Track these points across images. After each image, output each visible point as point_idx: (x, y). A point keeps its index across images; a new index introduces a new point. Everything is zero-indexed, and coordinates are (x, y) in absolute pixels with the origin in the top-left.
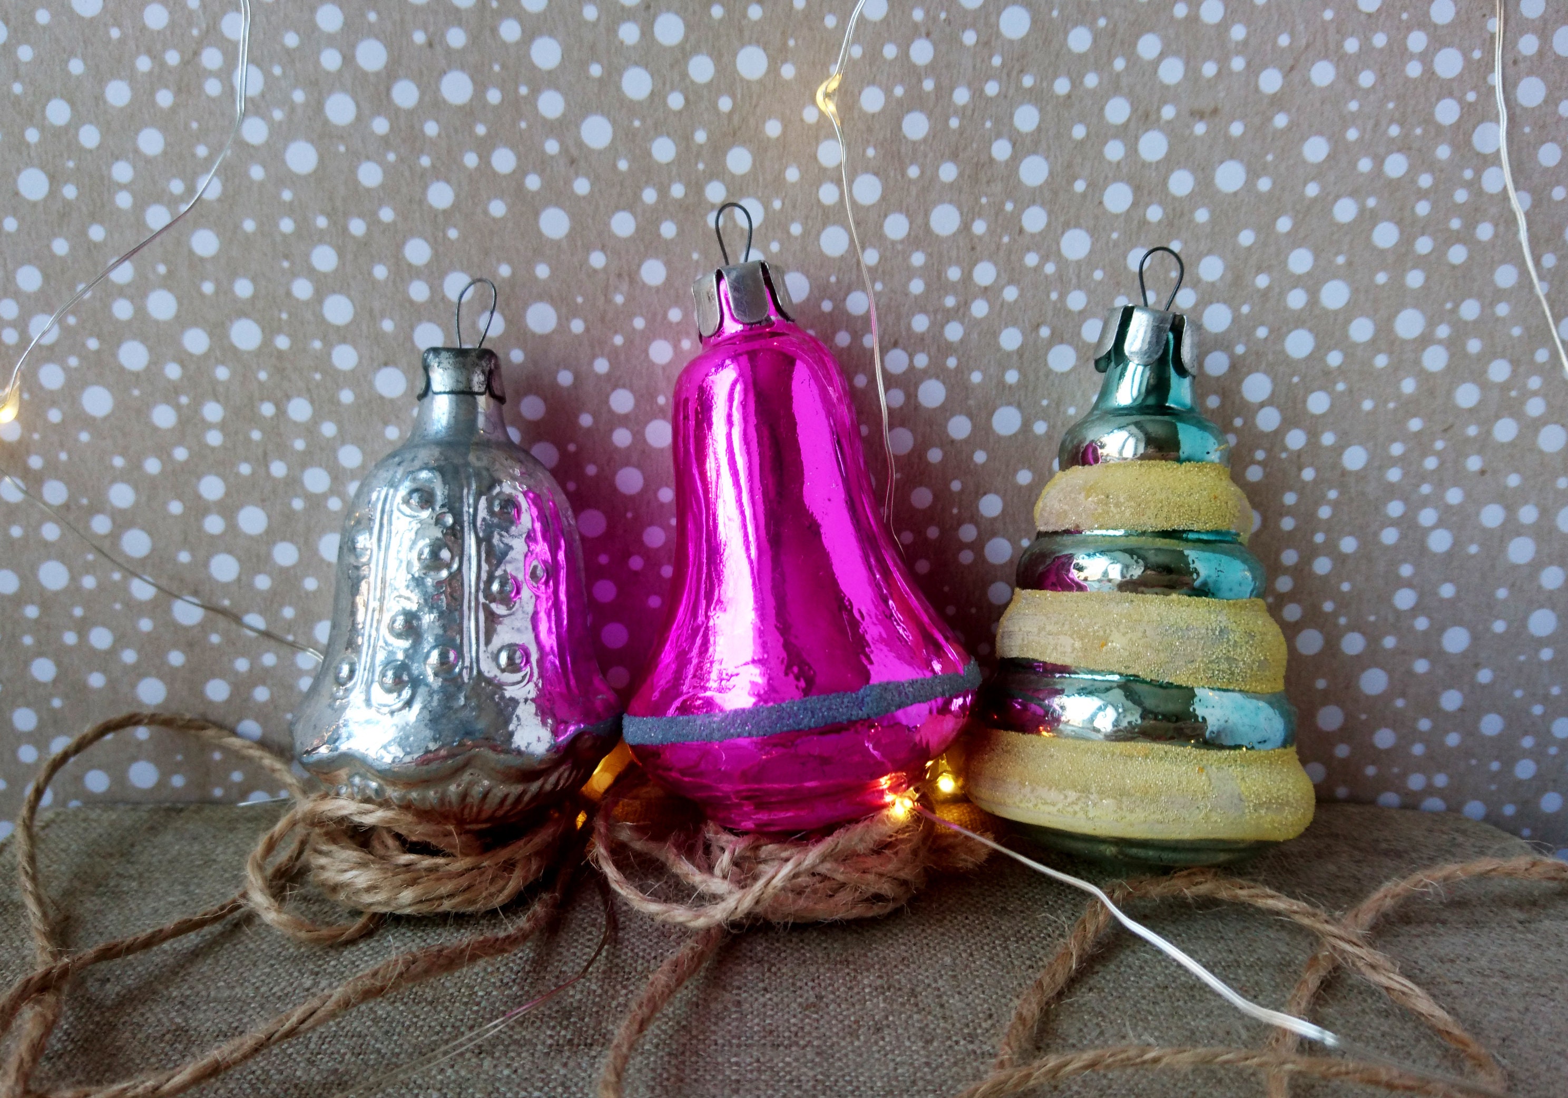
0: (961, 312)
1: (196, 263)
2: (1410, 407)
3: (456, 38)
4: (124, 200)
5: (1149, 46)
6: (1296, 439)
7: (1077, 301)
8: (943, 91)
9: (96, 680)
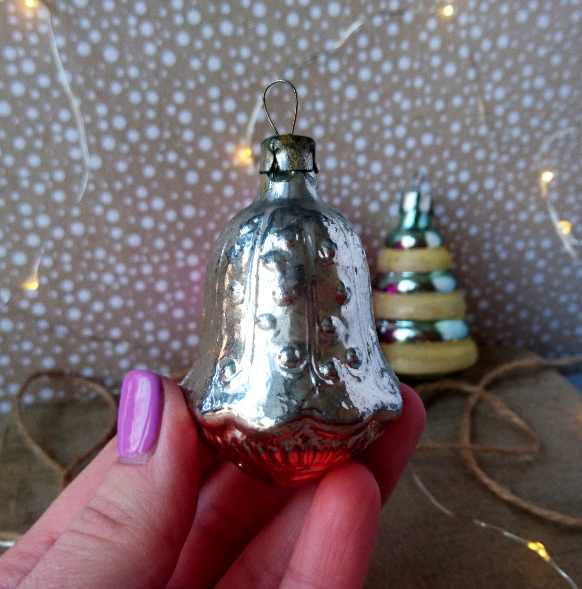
0: (339, 194)
1: (56, 205)
2: (491, 211)
3: (151, 114)
4: (25, 184)
5: (398, 97)
6: (453, 226)
7: (378, 187)
8: (328, 119)
9: (26, 362)
